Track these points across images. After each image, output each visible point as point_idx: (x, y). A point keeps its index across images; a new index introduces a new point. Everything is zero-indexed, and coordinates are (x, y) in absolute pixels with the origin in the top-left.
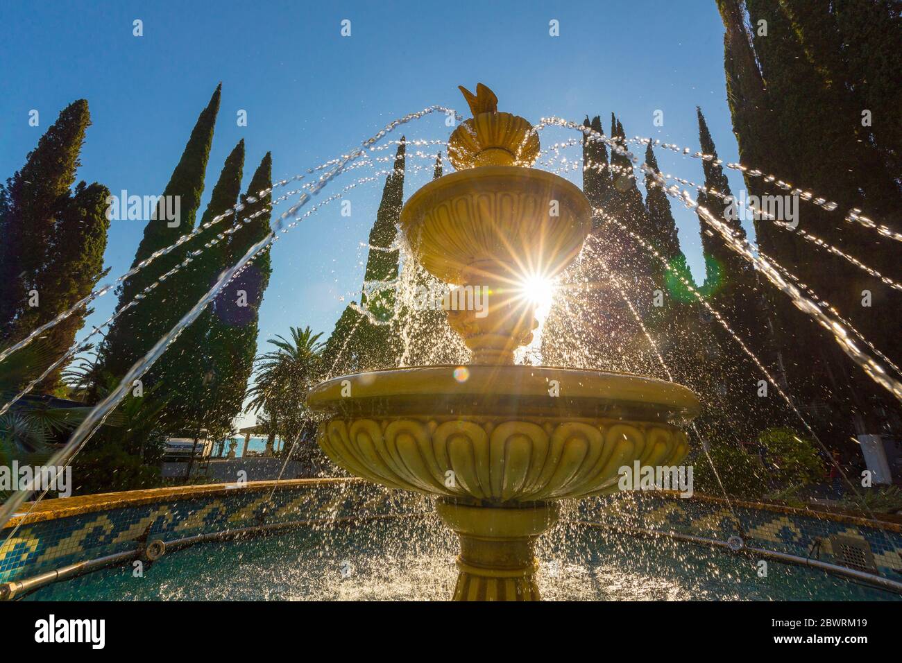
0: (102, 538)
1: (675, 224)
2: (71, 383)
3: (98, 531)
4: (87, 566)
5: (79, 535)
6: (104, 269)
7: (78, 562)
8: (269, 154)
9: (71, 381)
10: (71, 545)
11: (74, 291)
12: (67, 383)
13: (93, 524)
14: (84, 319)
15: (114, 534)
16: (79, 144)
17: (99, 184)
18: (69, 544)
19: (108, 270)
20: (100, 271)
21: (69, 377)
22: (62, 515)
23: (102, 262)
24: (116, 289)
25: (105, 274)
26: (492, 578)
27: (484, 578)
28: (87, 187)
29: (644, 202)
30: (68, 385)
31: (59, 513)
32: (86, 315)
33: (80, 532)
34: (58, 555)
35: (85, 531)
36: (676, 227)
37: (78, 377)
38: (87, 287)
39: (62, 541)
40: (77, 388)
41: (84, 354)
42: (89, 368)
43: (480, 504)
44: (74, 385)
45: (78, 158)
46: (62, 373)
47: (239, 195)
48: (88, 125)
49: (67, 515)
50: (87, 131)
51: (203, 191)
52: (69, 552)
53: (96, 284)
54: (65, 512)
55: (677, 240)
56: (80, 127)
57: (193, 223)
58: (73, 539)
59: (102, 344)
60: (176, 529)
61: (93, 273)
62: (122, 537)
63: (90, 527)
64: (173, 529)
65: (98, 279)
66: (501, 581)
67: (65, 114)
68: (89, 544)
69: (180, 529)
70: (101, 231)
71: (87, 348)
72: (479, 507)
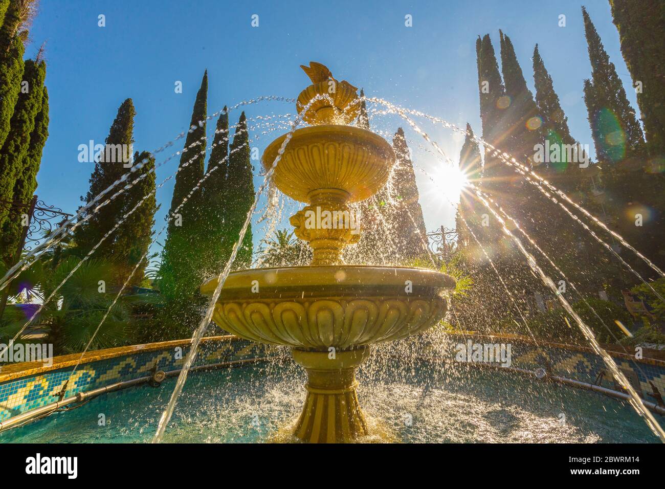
0: (131, 370)
1: (564, 114)
2: (152, 277)
3: (128, 366)
4: (123, 385)
5: (117, 368)
6: (157, 206)
7: (118, 383)
8: (243, 113)
9: (152, 275)
10: (114, 373)
11: (143, 221)
12: (148, 277)
13: (124, 362)
14: (151, 238)
15: (138, 367)
16: (131, 128)
17: (146, 152)
18: (113, 373)
19: (160, 205)
20: (155, 207)
21: (150, 273)
22: (105, 358)
23: (155, 201)
24: (165, 217)
25: (158, 208)
26: (320, 394)
27: (316, 394)
28: (139, 154)
29: (534, 100)
30: (150, 278)
31: (103, 357)
32: (152, 235)
33: (118, 366)
34: (107, 379)
35: (121, 366)
36: (565, 116)
37: (155, 273)
38: (149, 217)
39: (108, 372)
40: (156, 279)
41: (154, 259)
42: (160, 267)
43: (309, 350)
44: (154, 278)
45: (132, 137)
46: (145, 272)
47: (228, 145)
48: (134, 115)
49: (108, 358)
50: (134, 118)
51: (206, 145)
52: (113, 377)
53: (154, 215)
54: (107, 356)
55: (566, 127)
56: (130, 117)
57: (203, 168)
58: (114, 370)
59: (163, 252)
60: (174, 364)
61: (151, 209)
62: (142, 369)
63: (123, 364)
64: (172, 365)
65: (155, 211)
66: (326, 396)
67: (121, 110)
68: (124, 373)
69: (177, 364)
70: (152, 182)
71: (155, 255)
72: (308, 351)
